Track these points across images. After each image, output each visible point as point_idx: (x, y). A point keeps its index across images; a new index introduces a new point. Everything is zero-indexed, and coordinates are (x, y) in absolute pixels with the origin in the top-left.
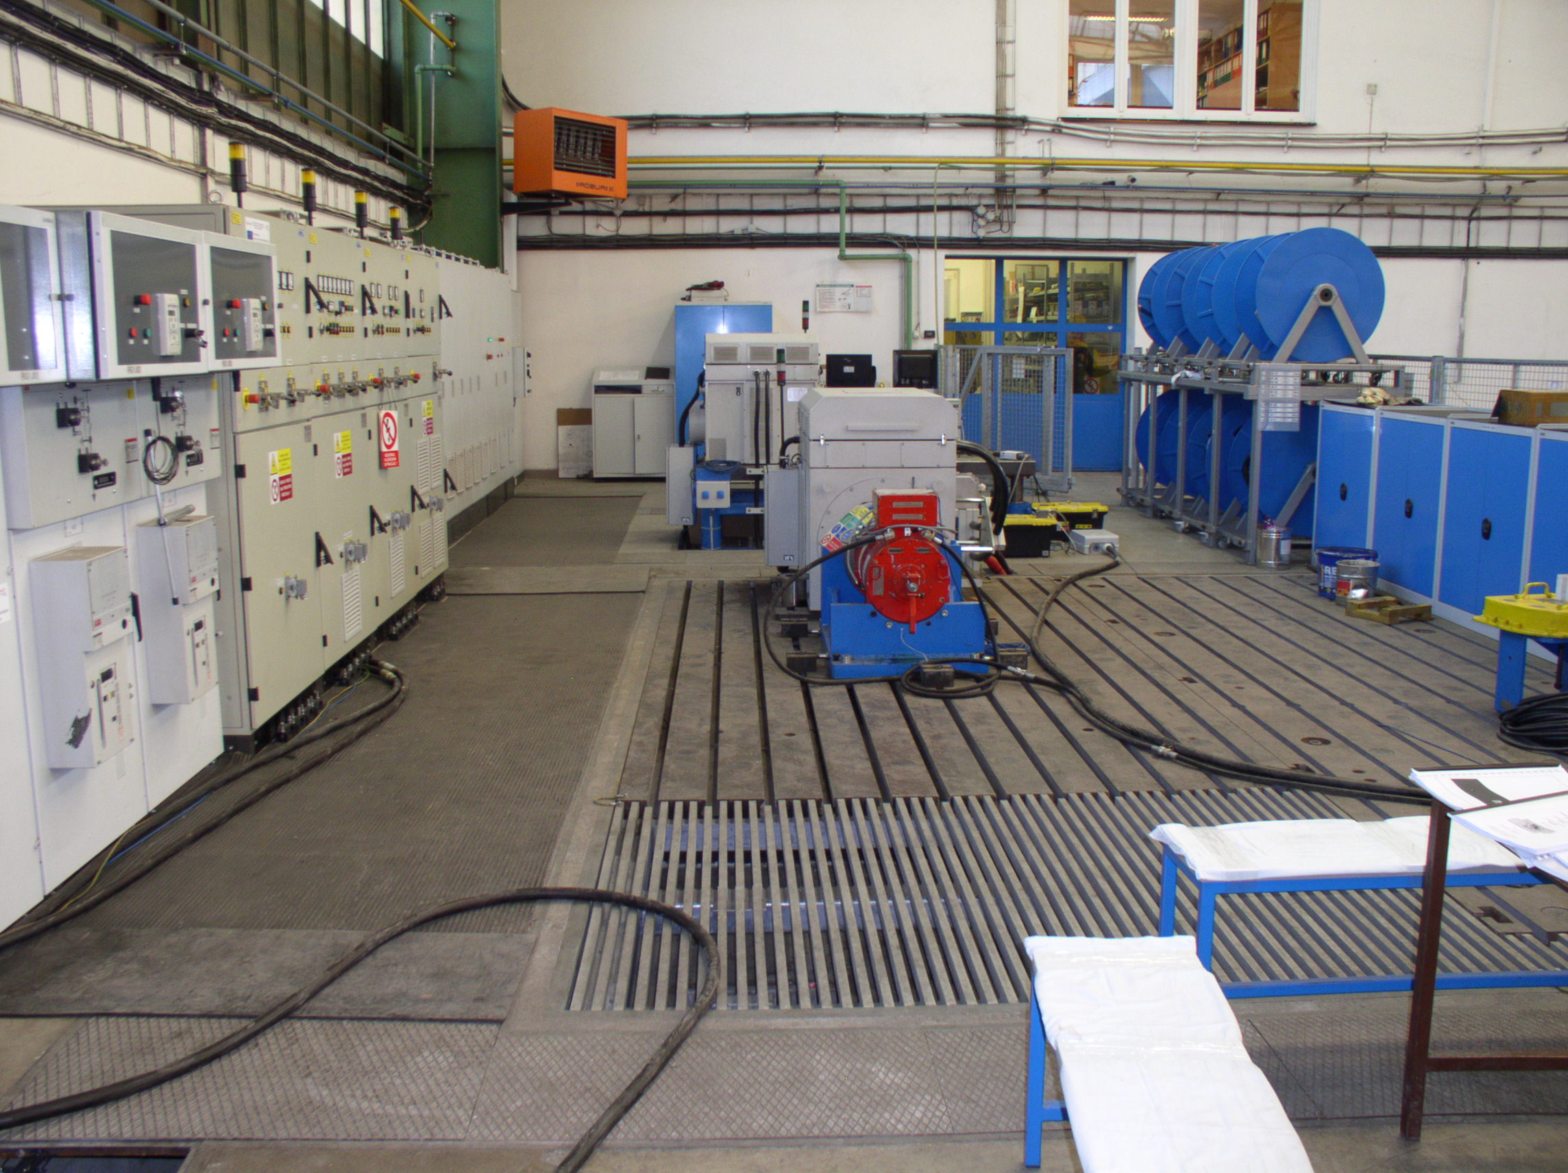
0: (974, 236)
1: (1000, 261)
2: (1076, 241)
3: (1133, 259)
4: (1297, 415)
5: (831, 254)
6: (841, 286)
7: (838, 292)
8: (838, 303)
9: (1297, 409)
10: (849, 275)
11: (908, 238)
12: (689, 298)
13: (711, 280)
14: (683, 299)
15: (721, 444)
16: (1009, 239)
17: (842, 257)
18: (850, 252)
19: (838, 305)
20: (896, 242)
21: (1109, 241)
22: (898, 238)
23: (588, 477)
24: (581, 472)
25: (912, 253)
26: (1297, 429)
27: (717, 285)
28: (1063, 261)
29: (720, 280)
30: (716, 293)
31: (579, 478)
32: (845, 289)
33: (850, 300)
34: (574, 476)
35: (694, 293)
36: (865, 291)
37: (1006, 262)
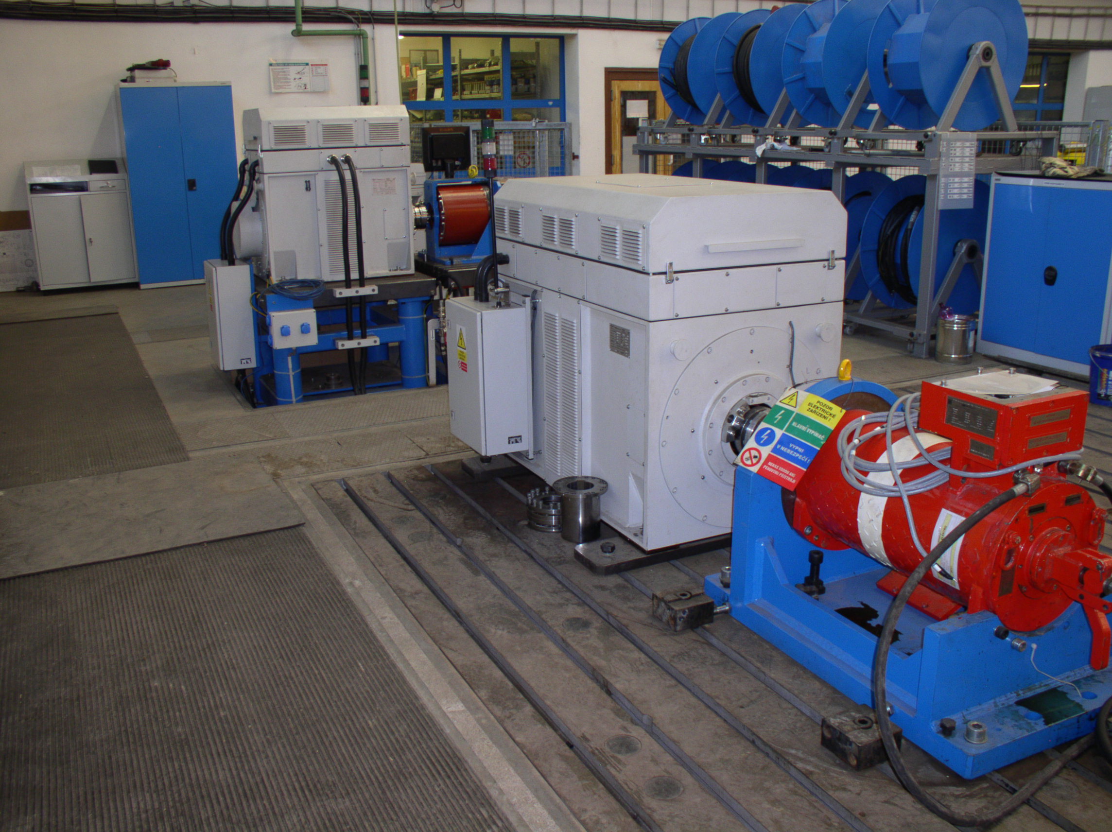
0: (428, 11)
1: (446, 38)
2: (524, 17)
3: (574, 36)
4: (972, 190)
5: (286, 29)
6: (295, 64)
7: (293, 70)
8: (293, 84)
9: (972, 184)
10: (302, 52)
11: (362, 13)
12: (132, 79)
13: (155, 58)
14: (124, 81)
15: (290, 258)
16: (462, 15)
17: (297, 33)
18: (307, 27)
19: (293, 86)
20: (350, 17)
21: (553, 17)
22: (352, 12)
23: (33, 289)
24: (22, 284)
25: (367, 28)
26: (970, 205)
27: (162, 65)
28: (506, 38)
29: (165, 59)
30: (162, 73)
31: (20, 292)
32: (300, 68)
33: (306, 79)
34: (13, 289)
35: (137, 73)
36: (321, 70)
37: (453, 39)
